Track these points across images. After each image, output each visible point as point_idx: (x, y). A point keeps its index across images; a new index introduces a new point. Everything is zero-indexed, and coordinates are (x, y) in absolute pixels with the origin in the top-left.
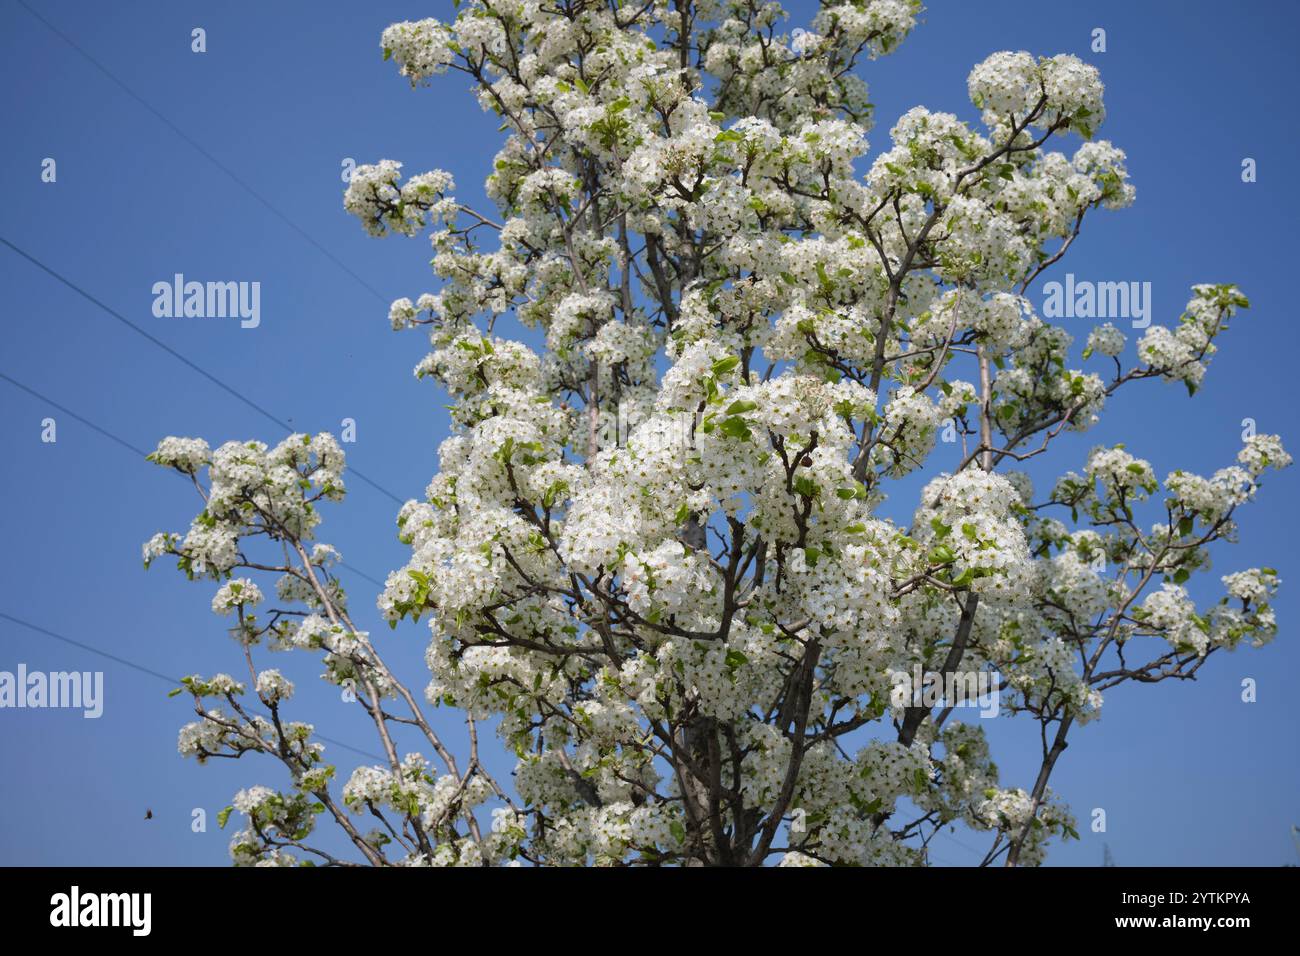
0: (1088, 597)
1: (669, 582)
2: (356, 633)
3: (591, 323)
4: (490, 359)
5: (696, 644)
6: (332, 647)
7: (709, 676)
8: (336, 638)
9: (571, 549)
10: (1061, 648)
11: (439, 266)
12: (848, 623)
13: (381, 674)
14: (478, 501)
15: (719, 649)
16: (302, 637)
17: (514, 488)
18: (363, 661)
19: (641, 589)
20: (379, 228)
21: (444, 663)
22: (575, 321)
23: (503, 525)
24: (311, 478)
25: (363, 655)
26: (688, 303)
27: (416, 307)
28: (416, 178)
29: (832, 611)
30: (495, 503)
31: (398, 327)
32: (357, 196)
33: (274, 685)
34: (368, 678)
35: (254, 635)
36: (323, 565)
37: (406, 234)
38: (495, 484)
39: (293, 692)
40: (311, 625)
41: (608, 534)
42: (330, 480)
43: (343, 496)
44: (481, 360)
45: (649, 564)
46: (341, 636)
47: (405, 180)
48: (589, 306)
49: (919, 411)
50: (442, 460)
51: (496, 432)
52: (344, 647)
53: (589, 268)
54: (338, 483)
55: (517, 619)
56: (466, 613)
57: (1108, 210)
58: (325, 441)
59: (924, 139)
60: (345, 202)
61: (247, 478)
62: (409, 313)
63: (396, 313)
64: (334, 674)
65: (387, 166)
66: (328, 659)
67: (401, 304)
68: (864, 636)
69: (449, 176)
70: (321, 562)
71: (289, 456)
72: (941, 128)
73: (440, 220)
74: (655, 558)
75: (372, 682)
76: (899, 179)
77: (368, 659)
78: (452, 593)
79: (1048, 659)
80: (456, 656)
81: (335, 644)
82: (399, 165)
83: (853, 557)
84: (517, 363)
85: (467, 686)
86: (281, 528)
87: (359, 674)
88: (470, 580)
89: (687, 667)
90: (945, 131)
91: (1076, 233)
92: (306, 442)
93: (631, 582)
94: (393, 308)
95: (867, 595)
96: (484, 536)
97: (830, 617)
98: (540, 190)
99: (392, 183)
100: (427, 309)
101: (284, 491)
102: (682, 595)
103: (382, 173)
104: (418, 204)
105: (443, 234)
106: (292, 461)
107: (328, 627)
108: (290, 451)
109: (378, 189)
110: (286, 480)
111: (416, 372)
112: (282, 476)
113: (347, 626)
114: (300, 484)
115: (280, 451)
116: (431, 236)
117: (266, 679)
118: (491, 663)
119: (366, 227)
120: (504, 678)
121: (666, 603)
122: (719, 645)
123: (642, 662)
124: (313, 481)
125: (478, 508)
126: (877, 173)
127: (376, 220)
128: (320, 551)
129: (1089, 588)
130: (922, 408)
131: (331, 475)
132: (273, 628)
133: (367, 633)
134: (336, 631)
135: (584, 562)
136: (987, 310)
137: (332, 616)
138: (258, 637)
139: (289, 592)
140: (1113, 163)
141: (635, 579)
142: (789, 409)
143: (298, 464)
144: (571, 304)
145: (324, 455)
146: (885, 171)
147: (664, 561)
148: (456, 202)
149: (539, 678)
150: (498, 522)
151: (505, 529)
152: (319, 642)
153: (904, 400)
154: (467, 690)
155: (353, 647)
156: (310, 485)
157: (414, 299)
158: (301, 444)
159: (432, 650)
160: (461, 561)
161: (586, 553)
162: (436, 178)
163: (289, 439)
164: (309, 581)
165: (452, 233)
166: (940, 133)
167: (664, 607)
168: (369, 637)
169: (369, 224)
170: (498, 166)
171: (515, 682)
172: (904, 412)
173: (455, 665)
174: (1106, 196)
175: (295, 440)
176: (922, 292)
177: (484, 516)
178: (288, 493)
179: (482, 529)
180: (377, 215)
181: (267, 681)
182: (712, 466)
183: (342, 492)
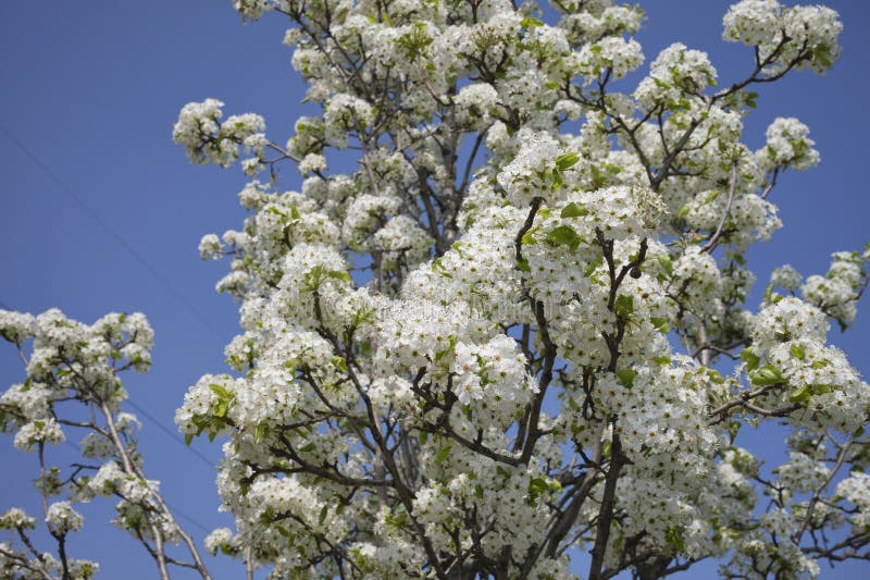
0: (800, 476)
1: (503, 374)
2: (148, 482)
3: (380, 218)
4: (297, 222)
5: (499, 468)
6: (124, 494)
7: (513, 501)
8: (129, 484)
9: (399, 334)
10: (786, 517)
11: (244, 197)
12: (671, 442)
13: (167, 521)
14: (283, 325)
15: (522, 474)
16: (97, 482)
17: (319, 316)
18: (152, 508)
19: (472, 380)
20: (200, 158)
21: (235, 488)
22: (367, 216)
23: (308, 345)
24: (122, 350)
25: (153, 503)
26: (477, 186)
27: (222, 241)
28: (234, 117)
29: (654, 429)
30: (302, 327)
31: (206, 257)
32: (185, 127)
33: (64, 516)
34: (154, 524)
35: (56, 486)
36: (125, 431)
37: (222, 165)
38: (302, 311)
39: (81, 524)
40: (108, 471)
41: (440, 320)
42: (138, 353)
43: (149, 368)
44: (288, 224)
45: (482, 355)
46: (133, 483)
47: (225, 118)
48: (380, 203)
49: (706, 266)
50: (243, 318)
51: (308, 256)
52: (136, 493)
53: (379, 178)
54: (145, 355)
55: (310, 448)
56: (265, 427)
57: (796, 170)
58: (138, 319)
59: (683, 68)
60: (174, 133)
61: (64, 338)
62: (215, 247)
63: (205, 245)
64: (124, 520)
65: (210, 103)
66: (119, 506)
67: (211, 238)
68: (684, 458)
69: (261, 119)
70: (123, 428)
71: (104, 331)
72: (696, 61)
73: (252, 151)
74: (487, 351)
75: (158, 527)
76: (665, 92)
77: (156, 507)
78: (252, 407)
79: (776, 526)
80: (246, 483)
81: (127, 490)
82: (221, 104)
83: (673, 377)
84: (320, 230)
85: (252, 520)
86: (92, 392)
87: (148, 519)
88: (272, 393)
89: (486, 492)
90: (699, 63)
91: (774, 184)
92: (122, 321)
93: (461, 372)
94: (203, 241)
95: (687, 417)
96: (289, 353)
97: (652, 435)
98: (344, 109)
99: (214, 118)
100: (232, 243)
101: (96, 357)
102: (515, 390)
103: (207, 109)
104: (233, 138)
105: (253, 161)
106: (108, 335)
107: (121, 475)
108: (106, 326)
109: (203, 124)
110: (100, 348)
111: (218, 287)
112: (97, 345)
113: (139, 476)
114: (112, 354)
115: (98, 326)
116: (243, 163)
117: (57, 510)
118: (277, 498)
119: (189, 154)
120: (288, 514)
121: (498, 398)
122: (521, 470)
123: (435, 491)
124: (123, 353)
125: (284, 331)
126: (646, 87)
127: (198, 150)
128: (124, 419)
129: (802, 468)
130: (709, 264)
131: (140, 348)
132: (74, 481)
133: (158, 483)
134: (130, 479)
135: (413, 347)
136: (738, 208)
137: (128, 468)
138: (59, 489)
139: (92, 449)
140: (801, 134)
141: (466, 369)
142: (628, 211)
143: (112, 340)
144: (364, 202)
145: (136, 332)
146: (654, 86)
147: (497, 353)
148: (266, 137)
149: (324, 512)
150: (303, 342)
151: (309, 349)
152: (113, 488)
153: (692, 255)
154: (252, 524)
155: (144, 493)
156: (121, 356)
157: (220, 235)
158: (117, 321)
159: (224, 475)
160: (264, 376)
161: (415, 338)
162: (251, 119)
163: (106, 317)
164: (111, 437)
165: (260, 161)
166: (695, 64)
167: (495, 403)
168: (160, 486)
169: (192, 152)
170: (299, 128)
171: (298, 518)
172: (694, 266)
173: (244, 493)
174: (796, 158)
175: (112, 318)
176: (677, 195)
177: (290, 336)
178: (100, 359)
179: (287, 347)
180: (200, 145)
181: (57, 512)
182: (542, 269)
183: (148, 363)
